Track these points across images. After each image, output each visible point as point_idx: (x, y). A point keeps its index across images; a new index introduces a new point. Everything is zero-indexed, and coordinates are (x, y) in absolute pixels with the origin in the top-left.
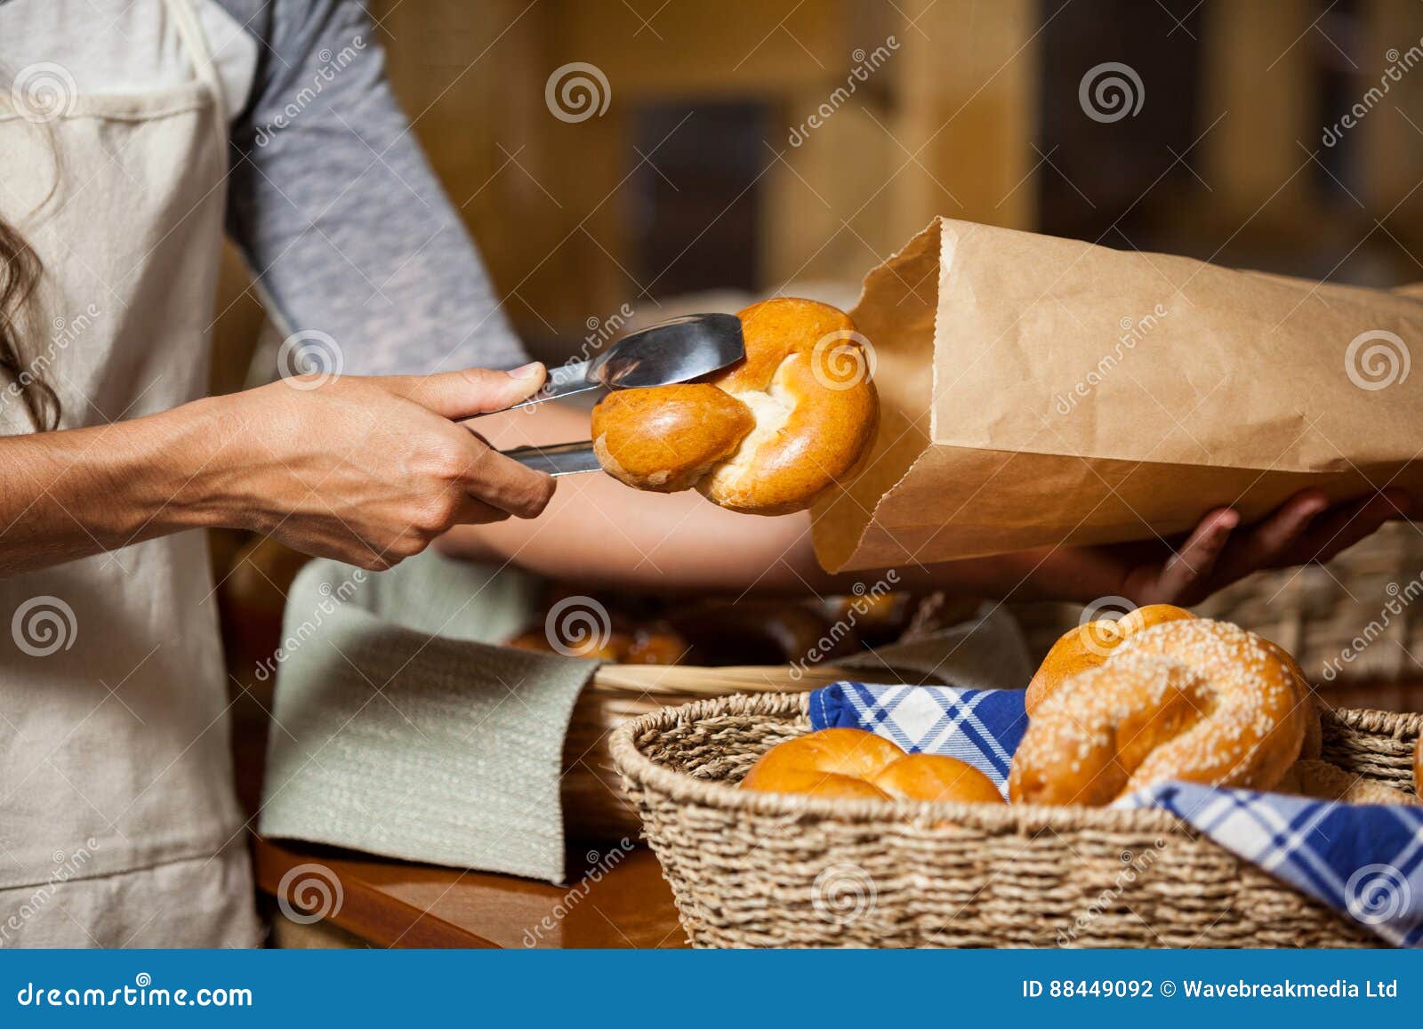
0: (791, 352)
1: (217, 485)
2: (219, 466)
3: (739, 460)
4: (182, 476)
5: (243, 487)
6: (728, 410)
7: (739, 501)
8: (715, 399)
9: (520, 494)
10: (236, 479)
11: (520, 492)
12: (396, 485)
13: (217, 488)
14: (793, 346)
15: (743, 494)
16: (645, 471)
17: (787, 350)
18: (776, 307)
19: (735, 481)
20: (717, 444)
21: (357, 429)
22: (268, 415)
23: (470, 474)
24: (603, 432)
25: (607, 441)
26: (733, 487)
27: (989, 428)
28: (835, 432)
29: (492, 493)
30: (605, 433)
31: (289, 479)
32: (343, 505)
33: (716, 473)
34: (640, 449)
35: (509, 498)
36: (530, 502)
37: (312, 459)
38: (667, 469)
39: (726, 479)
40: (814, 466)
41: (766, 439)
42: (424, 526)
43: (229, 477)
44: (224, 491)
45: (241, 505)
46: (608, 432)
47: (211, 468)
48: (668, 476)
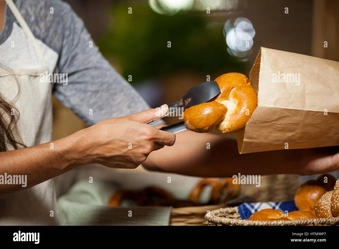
0: (233, 88)
1: (88, 152)
2: (88, 147)
3: (225, 120)
4: (78, 151)
5: (96, 152)
6: (221, 107)
7: (228, 131)
8: (217, 105)
9: (168, 140)
10: (93, 150)
11: (168, 139)
12: (136, 144)
13: (89, 153)
14: (233, 86)
15: (229, 129)
16: (202, 128)
17: (232, 88)
18: (225, 77)
19: (226, 126)
20: (220, 117)
21: (123, 131)
22: (98, 132)
23: (155, 137)
24: (188, 119)
25: (189, 122)
26: (226, 127)
27: (274, 102)
28: (250, 107)
29: (161, 141)
30: (189, 120)
31: (108, 148)
32: (123, 152)
33: (220, 124)
34: (200, 122)
35: (165, 141)
36: (171, 141)
37: (113, 141)
38: (208, 126)
39: (223, 125)
40: (247, 118)
41: (231, 113)
42: (145, 153)
43: (91, 150)
44: (90, 154)
45: (95, 157)
46: (189, 119)
47: (86, 148)
48: (209, 128)
